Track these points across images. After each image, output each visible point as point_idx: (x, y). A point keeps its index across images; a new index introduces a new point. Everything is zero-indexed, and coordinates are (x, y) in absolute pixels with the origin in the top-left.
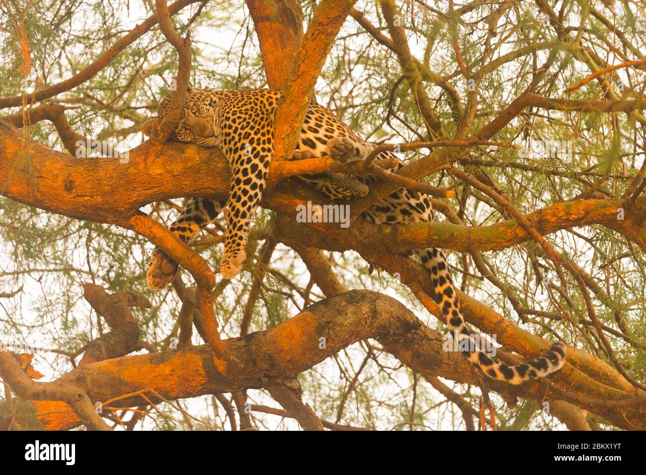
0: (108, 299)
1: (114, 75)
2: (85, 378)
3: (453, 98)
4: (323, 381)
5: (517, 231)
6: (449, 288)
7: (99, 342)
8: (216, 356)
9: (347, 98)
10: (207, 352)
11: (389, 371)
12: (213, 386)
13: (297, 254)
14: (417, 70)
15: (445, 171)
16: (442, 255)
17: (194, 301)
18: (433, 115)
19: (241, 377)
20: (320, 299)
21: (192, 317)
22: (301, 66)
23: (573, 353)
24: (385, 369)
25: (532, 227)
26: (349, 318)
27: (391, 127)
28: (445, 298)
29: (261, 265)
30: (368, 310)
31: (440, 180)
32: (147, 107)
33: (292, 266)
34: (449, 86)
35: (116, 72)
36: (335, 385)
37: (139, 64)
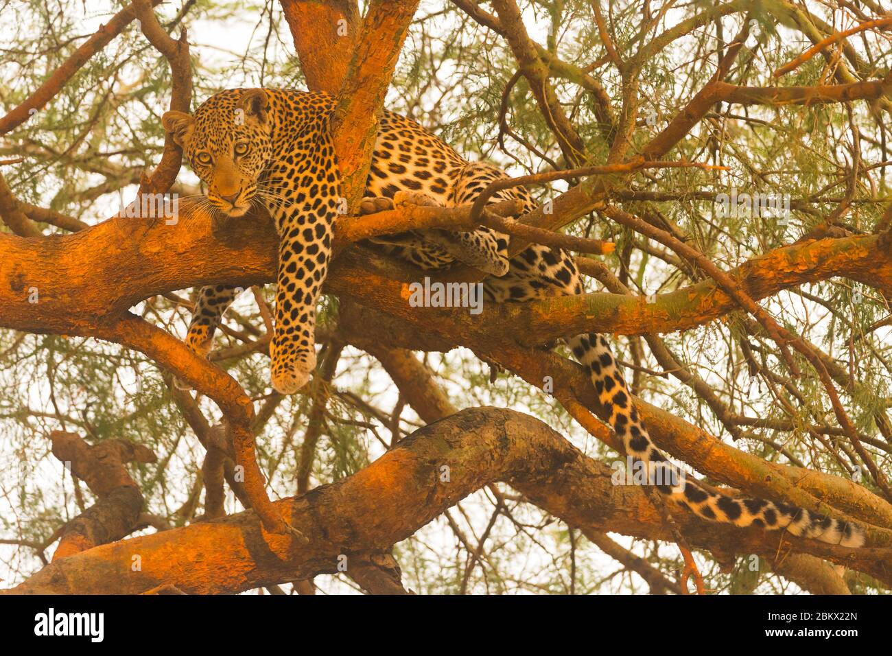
0: (89, 453)
1: (70, 106)
2: (65, 578)
3: (598, 100)
4: (428, 555)
5: (716, 297)
6: (621, 393)
7: (82, 520)
8: (266, 528)
9: (432, 113)
10: (250, 522)
11: (531, 531)
12: (264, 574)
13: (374, 359)
14: (539, 60)
15: (595, 214)
16: (604, 343)
17: (224, 445)
18: (570, 128)
19: (306, 558)
20: (416, 428)
21: (222, 470)
22: (363, 69)
23: (817, 478)
24: (525, 528)
25: (738, 288)
26: (466, 452)
27: (506, 152)
28: (617, 409)
29: (321, 384)
30: (493, 438)
31: (588, 230)
32: (123, 152)
33: (366, 381)
34: (591, 81)
35: (72, 100)
36: (449, 560)
37: (106, 85)
